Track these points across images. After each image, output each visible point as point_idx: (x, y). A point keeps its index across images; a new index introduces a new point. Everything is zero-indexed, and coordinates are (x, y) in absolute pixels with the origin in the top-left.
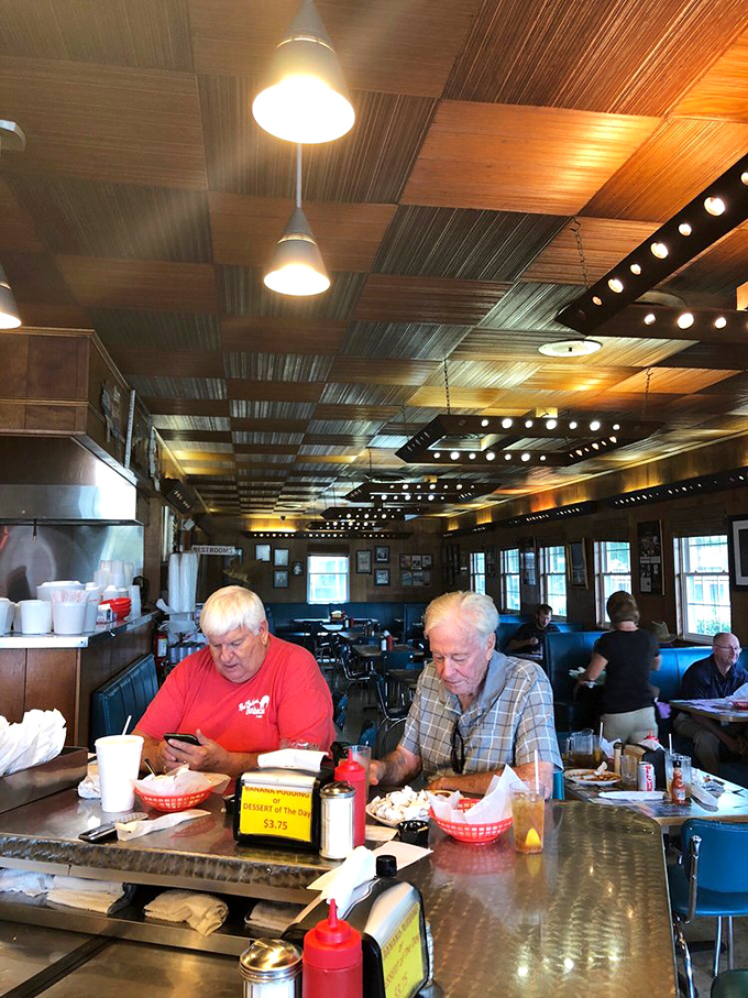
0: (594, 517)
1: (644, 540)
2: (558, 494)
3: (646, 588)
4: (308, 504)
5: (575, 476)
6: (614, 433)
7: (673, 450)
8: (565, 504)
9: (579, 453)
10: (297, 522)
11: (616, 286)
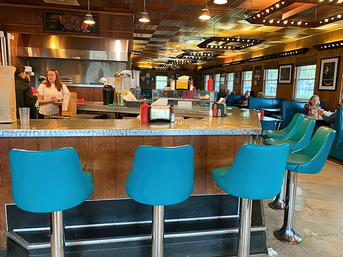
0: (243, 64)
1: (256, 71)
2: (233, 58)
3: (255, 84)
4: (158, 59)
5: (239, 53)
6: (253, 42)
7: (267, 46)
8: (235, 61)
9: (243, 47)
10: (153, 65)
11: (268, 11)
